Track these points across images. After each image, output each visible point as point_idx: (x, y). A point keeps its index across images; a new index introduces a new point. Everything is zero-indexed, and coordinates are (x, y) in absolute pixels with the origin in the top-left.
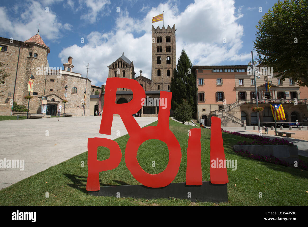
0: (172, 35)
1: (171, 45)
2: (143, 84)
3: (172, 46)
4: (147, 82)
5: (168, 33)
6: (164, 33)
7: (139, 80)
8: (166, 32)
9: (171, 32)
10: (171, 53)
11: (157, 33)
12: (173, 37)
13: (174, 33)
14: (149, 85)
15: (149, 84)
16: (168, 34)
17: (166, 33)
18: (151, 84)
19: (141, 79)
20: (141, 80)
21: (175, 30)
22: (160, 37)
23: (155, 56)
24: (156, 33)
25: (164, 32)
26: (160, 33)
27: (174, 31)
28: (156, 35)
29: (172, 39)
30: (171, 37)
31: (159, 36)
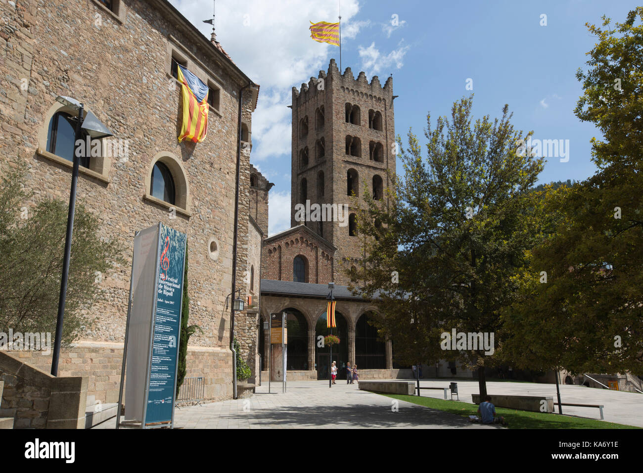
0: (385, 109)
1: (383, 142)
2: (309, 258)
3: (387, 145)
4: (320, 251)
5: (374, 99)
6: (365, 97)
7: (297, 239)
8: (370, 95)
9: (384, 99)
10: (384, 166)
11: (346, 91)
12: (388, 119)
13: (391, 107)
14: (326, 262)
15: (328, 259)
16: (374, 102)
17: (369, 98)
18: (332, 259)
19: (302, 238)
20: (302, 242)
21: (393, 98)
22: (355, 105)
23: (343, 165)
24: (344, 91)
25: (366, 94)
26: (354, 94)
27: (391, 98)
28: (344, 97)
29: (386, 121)
30: (383, 114)
31: (353, 104)
